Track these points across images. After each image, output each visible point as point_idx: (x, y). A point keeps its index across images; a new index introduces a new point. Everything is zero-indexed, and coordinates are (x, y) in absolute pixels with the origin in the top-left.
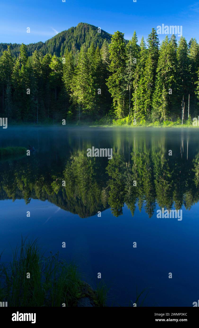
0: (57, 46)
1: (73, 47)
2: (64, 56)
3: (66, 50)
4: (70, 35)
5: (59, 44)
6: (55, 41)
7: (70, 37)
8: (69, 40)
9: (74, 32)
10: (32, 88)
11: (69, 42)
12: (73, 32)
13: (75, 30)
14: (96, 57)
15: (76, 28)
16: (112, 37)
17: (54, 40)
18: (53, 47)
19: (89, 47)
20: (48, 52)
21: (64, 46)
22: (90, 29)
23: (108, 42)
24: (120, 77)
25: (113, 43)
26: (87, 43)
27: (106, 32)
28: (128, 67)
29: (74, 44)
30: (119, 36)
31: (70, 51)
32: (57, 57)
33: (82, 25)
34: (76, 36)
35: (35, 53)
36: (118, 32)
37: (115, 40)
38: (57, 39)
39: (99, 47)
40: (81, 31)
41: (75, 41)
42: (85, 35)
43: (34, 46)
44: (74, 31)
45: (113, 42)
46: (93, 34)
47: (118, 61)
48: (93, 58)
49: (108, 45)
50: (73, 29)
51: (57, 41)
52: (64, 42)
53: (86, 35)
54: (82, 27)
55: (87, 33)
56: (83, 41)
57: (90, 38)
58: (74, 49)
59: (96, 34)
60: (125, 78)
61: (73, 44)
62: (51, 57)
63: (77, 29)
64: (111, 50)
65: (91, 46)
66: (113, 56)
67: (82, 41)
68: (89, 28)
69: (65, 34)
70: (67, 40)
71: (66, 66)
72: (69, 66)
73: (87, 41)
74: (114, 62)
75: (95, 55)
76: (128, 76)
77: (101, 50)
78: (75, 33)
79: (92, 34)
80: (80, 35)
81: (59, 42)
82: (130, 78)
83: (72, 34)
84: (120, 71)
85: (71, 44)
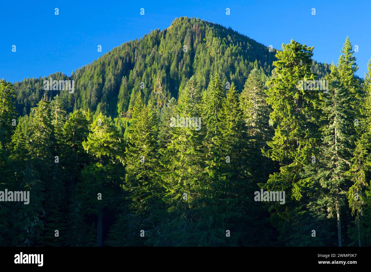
0: (107, 85)
1: (157, 87)
2: (128, 115)
3: (135, 97)
4: (149, 54)
5: (114, 79)
6: (103, 73)
7: (148, 59)
8: (145, 66)
9: (161, 45)
10: (26, 214)
11: (145, 74)
12: (158, 46)
13: (162, 39)
14: (228, 117)
15: (167, 35)
16: (276, 59)
17: (98, 69)
18: (96, 87)
19: (206, 87)
20: (80, 102)
21: (128, 86)
22: (209, 35)
23: (265, 71)
24: (303, 178)
25: (280, 76)
26: (199, 76)
27: (257, 41)
28: (328, 147)
29: (161, 79)
30: (297, 55)
31: (148, 99)
32: (108, 116)
33: (184, 25)
34: (165, 55)
35: (40, 109)
36: (293, 43)
37: (287, 67)
38: (109, 65)
39: (236, 89)
40: (182, 42)
41: (164, 71)
42: (192, 53)
43: (36, 84)
44: (161, 42)
45: (279, 72)
46: (219, 47)
47: (295, 128)
48: (219, 121)
49: (265, 80)
50: (157, 36)
51: (107, 70)
52: (131, 74)
53: (197, 51)
54: (183, 29)
55: (200, 47)
56: (186, 68)
57: (208, 61)
58: (159, 92)
59: (228, 49)
60: (319, 179)
61: (156, 77)
62: (88, 119)
63: (170, 35)
64: (275, 95)
65: (211, 85)
66: (280, 114)
67: (184, 69)
68: (206, 31)
69: (134, 51)
70: (137, 68)
71: (134, 146)
72: (142, 145)
73: (199, 68)
74: (283, 132)
75: (223, 110)
76: (331, 174)
77: (243, 95)
78: (163, 46)
79: (213, 49)
80: (179, 53)
81: (114, 75)
82: (336, 179)
83: (154, 50)
84: (302, 158)
85: (152, 80)
